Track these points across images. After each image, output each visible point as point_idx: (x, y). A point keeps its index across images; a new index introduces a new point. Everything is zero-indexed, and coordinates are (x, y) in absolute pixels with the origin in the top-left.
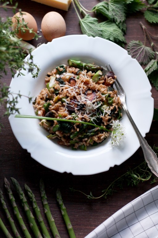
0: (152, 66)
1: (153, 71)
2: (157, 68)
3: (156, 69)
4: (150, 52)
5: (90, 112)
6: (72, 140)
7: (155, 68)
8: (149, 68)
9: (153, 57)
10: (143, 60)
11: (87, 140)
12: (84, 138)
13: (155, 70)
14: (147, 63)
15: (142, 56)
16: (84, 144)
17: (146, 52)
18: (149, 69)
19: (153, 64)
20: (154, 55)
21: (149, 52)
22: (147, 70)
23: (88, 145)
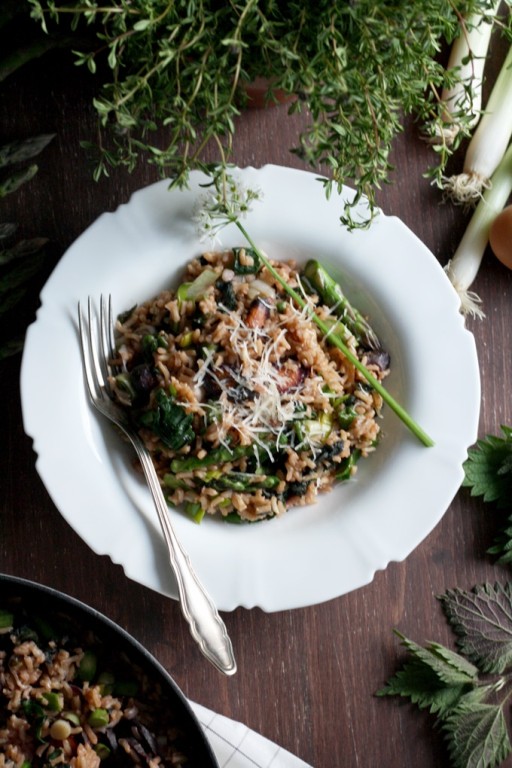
0: (453, 666)
1: (435, 668)
2: (447, 681)
3: (442, 679)
4: (501, 659)
5: (262, 420)
6: (174, 474)
7: (444, 675)
8: (445, 655)
9: (486, 669)
10: (473, 638)
11: (215, 497)
12: (208, 486)
13: (439, 674)
14: (463, 650)
15: (487, 634)
16: (200, 504)
17: (500, 644)
18: (440, 656)
19: (460, 669)
20: (493, 671)
21: (500, 654)
22: (438, 651)
23: (212, 511)
